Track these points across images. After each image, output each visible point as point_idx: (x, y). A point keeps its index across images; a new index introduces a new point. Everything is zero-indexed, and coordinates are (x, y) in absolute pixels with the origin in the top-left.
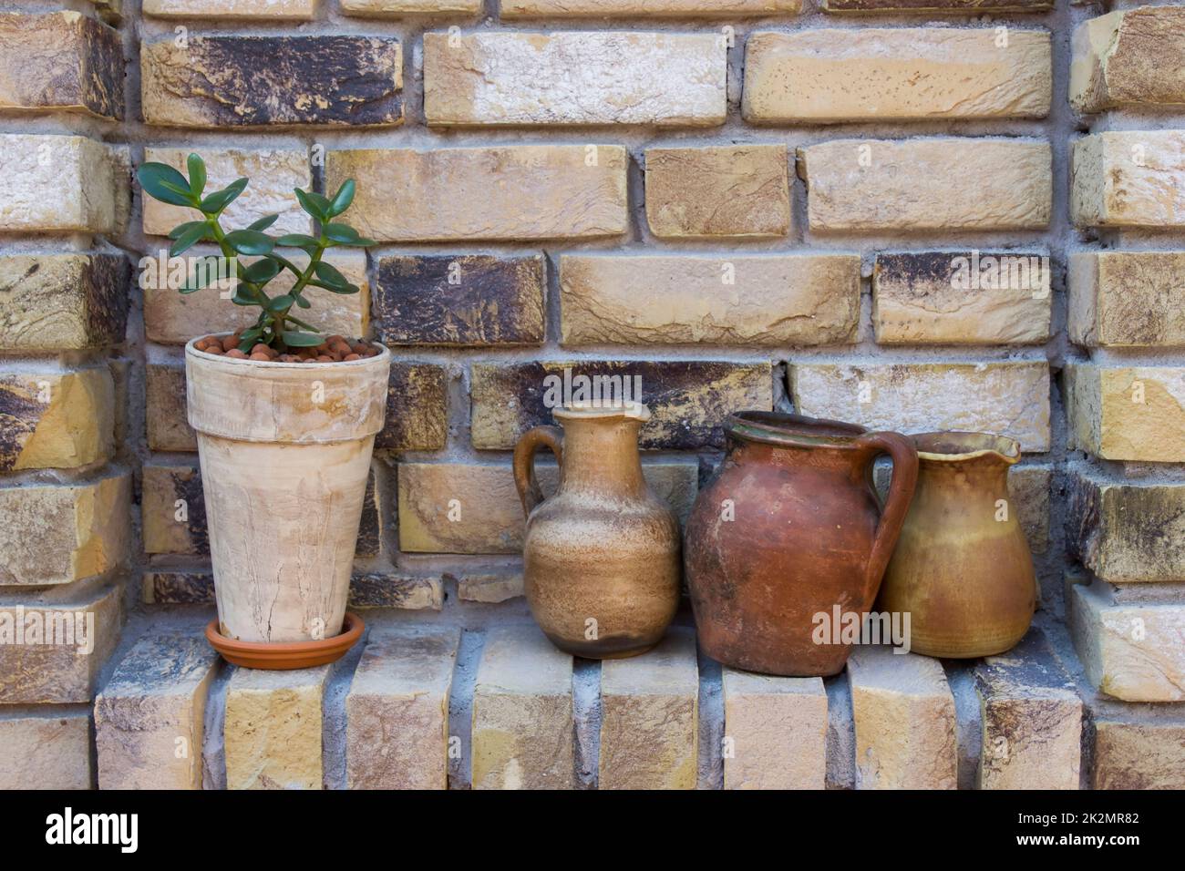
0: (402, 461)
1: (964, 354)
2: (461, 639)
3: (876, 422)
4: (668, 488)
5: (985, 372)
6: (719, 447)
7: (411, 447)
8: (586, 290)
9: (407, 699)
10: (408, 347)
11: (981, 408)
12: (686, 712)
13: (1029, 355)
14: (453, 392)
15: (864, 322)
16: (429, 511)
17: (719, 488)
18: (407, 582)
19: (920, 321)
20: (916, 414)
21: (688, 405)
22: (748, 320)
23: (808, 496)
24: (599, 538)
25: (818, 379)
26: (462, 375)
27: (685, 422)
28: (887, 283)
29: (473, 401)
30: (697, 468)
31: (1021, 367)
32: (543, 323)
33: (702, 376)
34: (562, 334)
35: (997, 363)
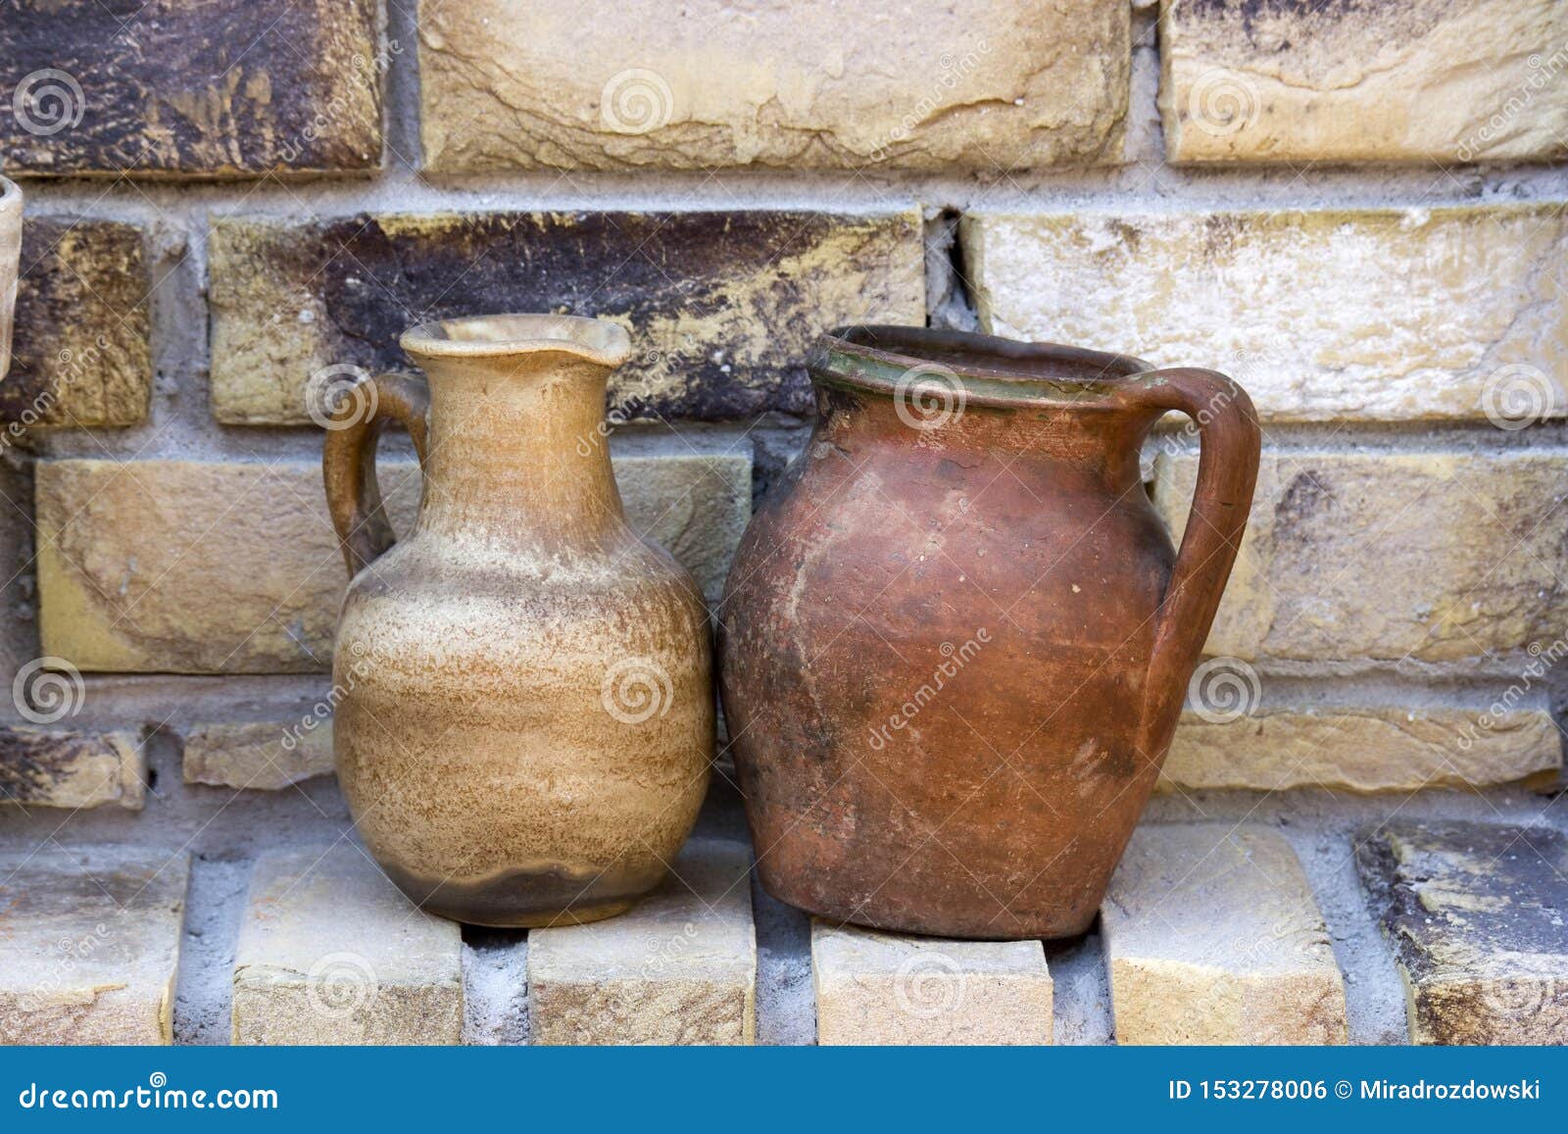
0: (43, 455)
1: (1375, 188)
2: (191, 879)
3: (1169, 350)
4: (679, 513)
5: (1424, 231)
6: (800, 415)
7: (66, 422)
8: (481, 43)
9: (78, 1000)
10: (54, 181)
11: (1416, 315)
12: (726, 1019)
13: (1527, 188)
14: (164, 285)
15: (1140, 114)
16: (111, 573)
17: (800, 505)
18: (60, 742)
19: (1270, 110)
20: (1265, 329)
21: (726, 314)
22: (867, 112)
23: (1006, 518)
24: (488, 639)
25: (1033, 251)
26: (185, 249)
27: (718, 356)
28: (1194, 20)
29: (212, 309)
30: (748, 466)
31: (1510, 217)
32: (379, 123)
33: (759, 246)
34: (423, 150)
35: (1454, 206)
